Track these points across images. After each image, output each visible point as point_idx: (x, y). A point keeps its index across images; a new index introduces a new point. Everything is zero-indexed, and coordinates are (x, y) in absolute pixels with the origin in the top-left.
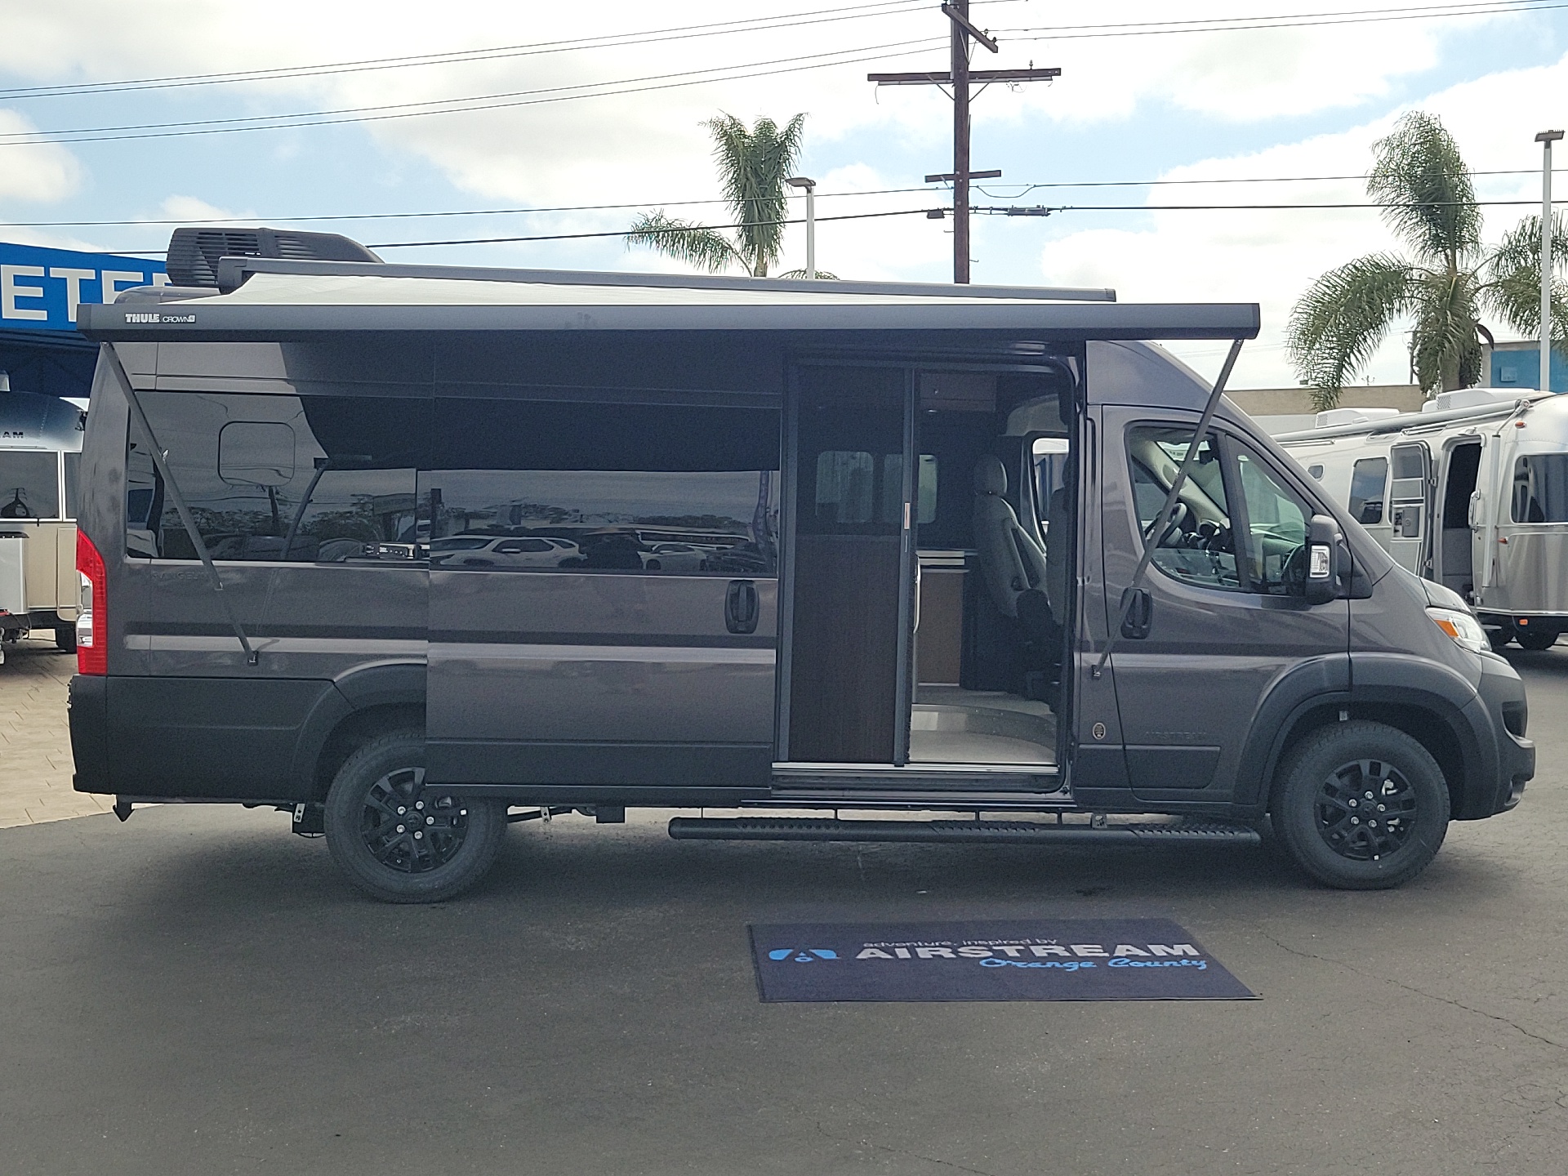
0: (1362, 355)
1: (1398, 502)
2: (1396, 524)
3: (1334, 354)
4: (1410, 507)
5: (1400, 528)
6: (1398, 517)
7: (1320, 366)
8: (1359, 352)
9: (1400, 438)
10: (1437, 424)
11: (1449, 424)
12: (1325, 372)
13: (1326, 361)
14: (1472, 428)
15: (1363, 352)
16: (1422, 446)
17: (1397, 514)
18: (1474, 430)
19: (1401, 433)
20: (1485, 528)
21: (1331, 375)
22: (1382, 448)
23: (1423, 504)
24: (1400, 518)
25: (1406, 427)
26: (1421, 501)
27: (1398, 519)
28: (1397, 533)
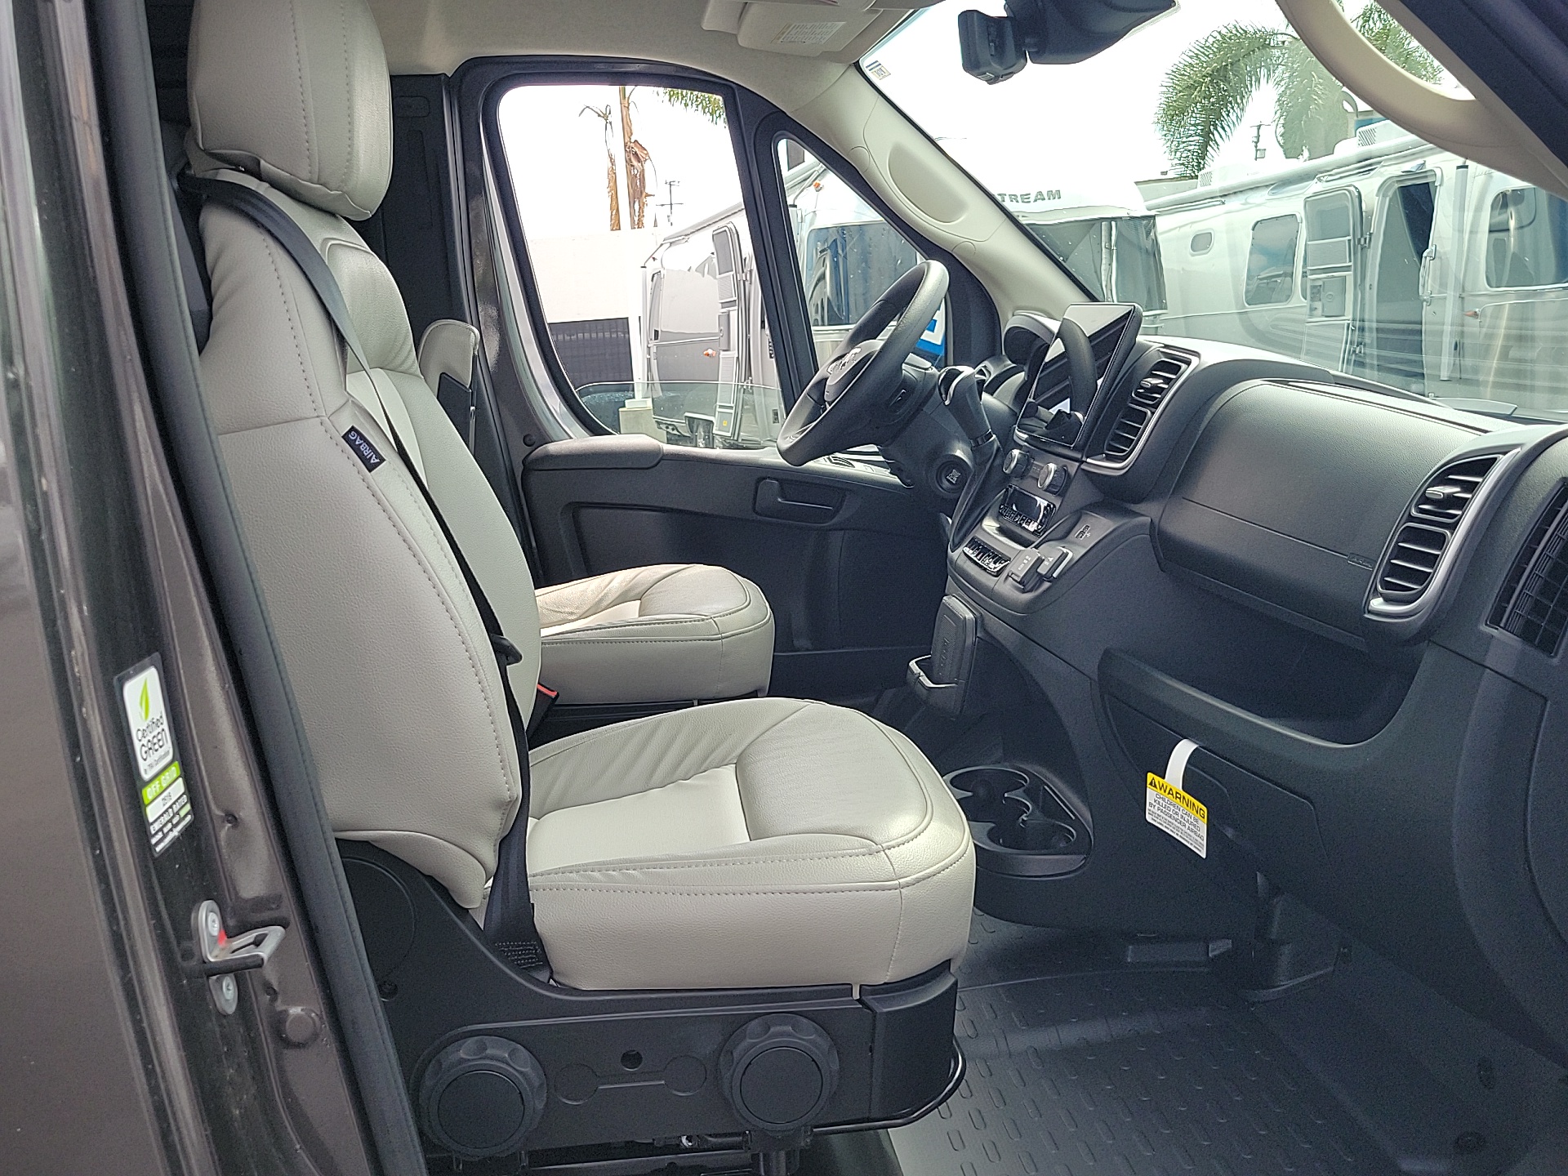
0: (1225, 131)
1: (1314, 272)
2: (1312, 299)
3: (1199, 131)
4: (1333, 277)
5: (1318, 305)
6: (1315, 291)
7: (1185, 145)
8: (1223, 128)
9: (1314, 187)
10: (1366, 165)
11: (1386, 160)
12: (1189, 151)
13: (1191, 139)
14: (1420, 161)
15: (1227, 128)
16: (1349, 191)
17: (1313, 287)
18: (1424, 164)
19: (1316, 180)
20: (1445, 298)
21: (1195, 154)
22: (1293, 203)
23: (1351, 273)
24: (1319, 292)
25: (1322, 173)
26: (1348, 268)
27: (1316, 292)
28: (1315, 313)
